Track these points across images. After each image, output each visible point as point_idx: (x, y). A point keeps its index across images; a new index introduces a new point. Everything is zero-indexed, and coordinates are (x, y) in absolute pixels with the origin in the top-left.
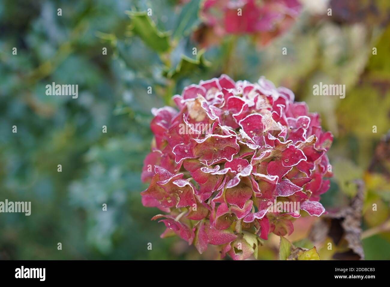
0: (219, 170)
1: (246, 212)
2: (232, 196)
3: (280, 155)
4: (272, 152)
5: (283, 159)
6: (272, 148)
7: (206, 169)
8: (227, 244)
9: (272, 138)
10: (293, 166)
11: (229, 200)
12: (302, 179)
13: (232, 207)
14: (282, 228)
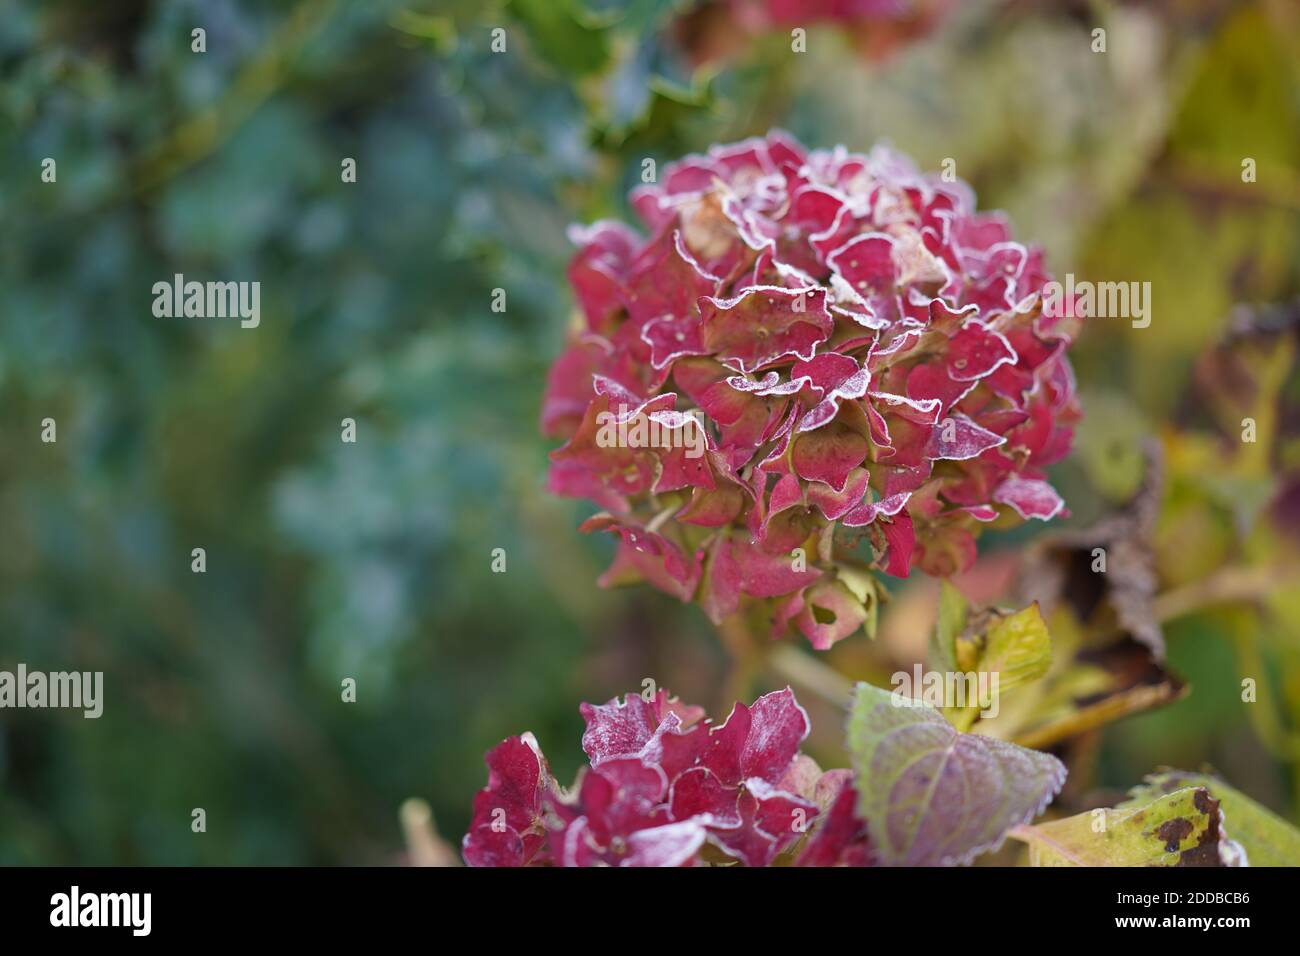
0: (778, 384)
1: (850, 501)
2: (811, 458)
3: (943, 349)
4: (924, 336)
5: (950, 360)
6: (923, 325)
7: (740, 381)
8: (793, 594)
9: (921, 301)
10: (978, 377)
11: (804, 469)
12: (1004, 417)
13: (810, 485)
14: (945, 555)
